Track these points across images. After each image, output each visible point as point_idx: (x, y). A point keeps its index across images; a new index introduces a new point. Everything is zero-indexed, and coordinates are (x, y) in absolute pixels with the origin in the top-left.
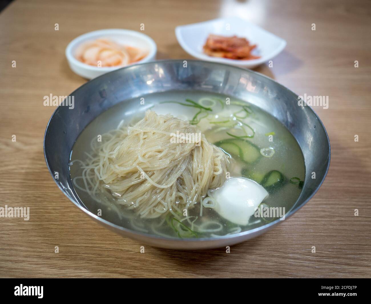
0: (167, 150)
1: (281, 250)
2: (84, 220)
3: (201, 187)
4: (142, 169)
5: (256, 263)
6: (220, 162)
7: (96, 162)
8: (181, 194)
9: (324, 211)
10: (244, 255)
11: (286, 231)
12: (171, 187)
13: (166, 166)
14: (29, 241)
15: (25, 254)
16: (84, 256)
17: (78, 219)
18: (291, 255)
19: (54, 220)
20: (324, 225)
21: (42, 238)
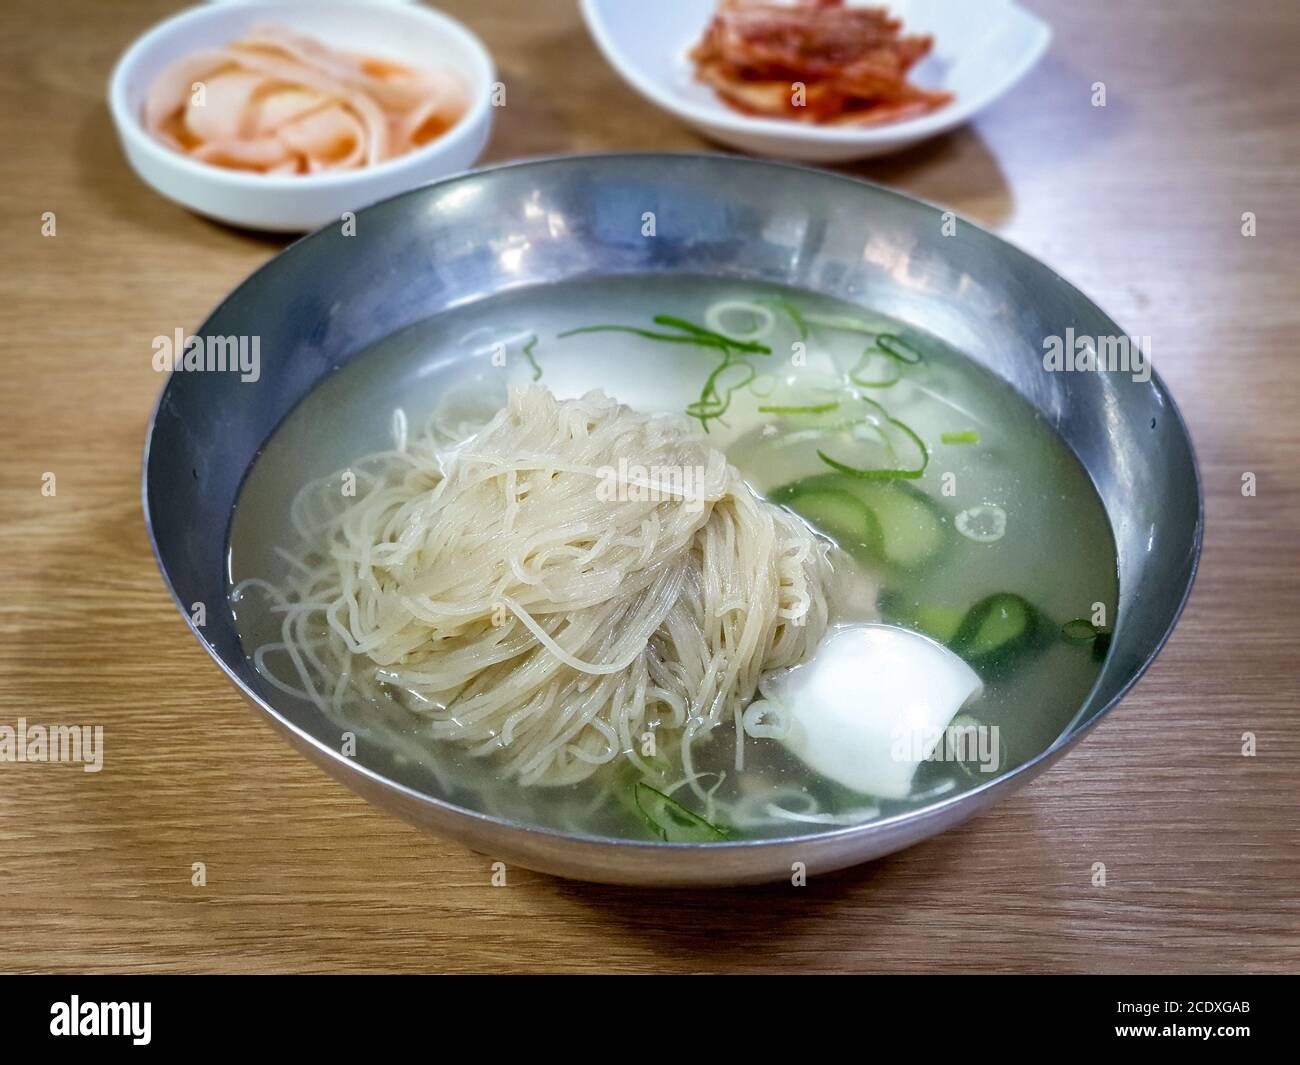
0: (608, 535)
1: (1034, 889)
2: (288, 809)
3: (735, 667)
4: (524, 607)
5: (942, 935)
6: (800, 573)
7: (327, 585)
8: (665, 694)
9: (1195, 742)
10: (901, 908)
11: (1053, 820)
12: (629, 669)
13: (607, 596)
14: (93, 895)
15: (88, 940)
16: (311, 937)
17: (265, 804)
18: (1068, 905)
19: (172, 812)
20: (1197, 792)
21: (141, 882)
